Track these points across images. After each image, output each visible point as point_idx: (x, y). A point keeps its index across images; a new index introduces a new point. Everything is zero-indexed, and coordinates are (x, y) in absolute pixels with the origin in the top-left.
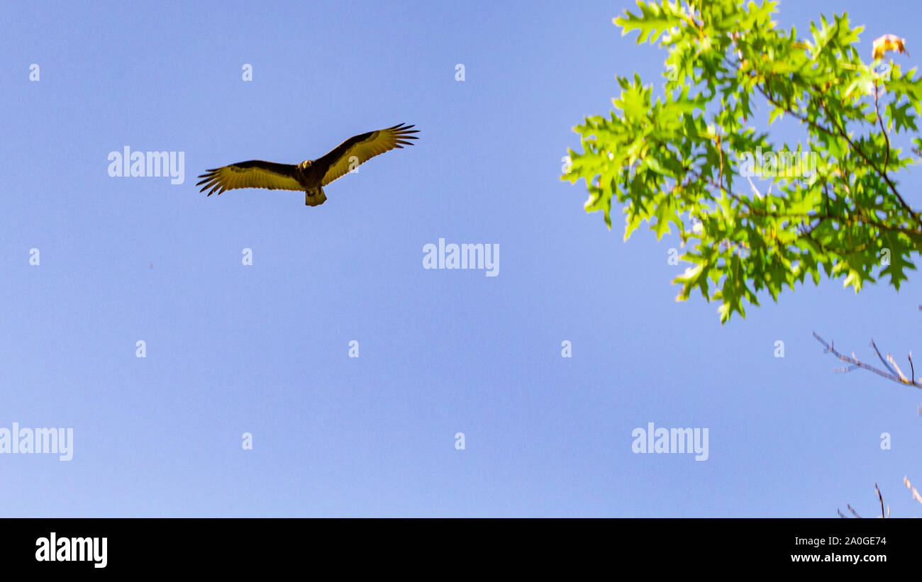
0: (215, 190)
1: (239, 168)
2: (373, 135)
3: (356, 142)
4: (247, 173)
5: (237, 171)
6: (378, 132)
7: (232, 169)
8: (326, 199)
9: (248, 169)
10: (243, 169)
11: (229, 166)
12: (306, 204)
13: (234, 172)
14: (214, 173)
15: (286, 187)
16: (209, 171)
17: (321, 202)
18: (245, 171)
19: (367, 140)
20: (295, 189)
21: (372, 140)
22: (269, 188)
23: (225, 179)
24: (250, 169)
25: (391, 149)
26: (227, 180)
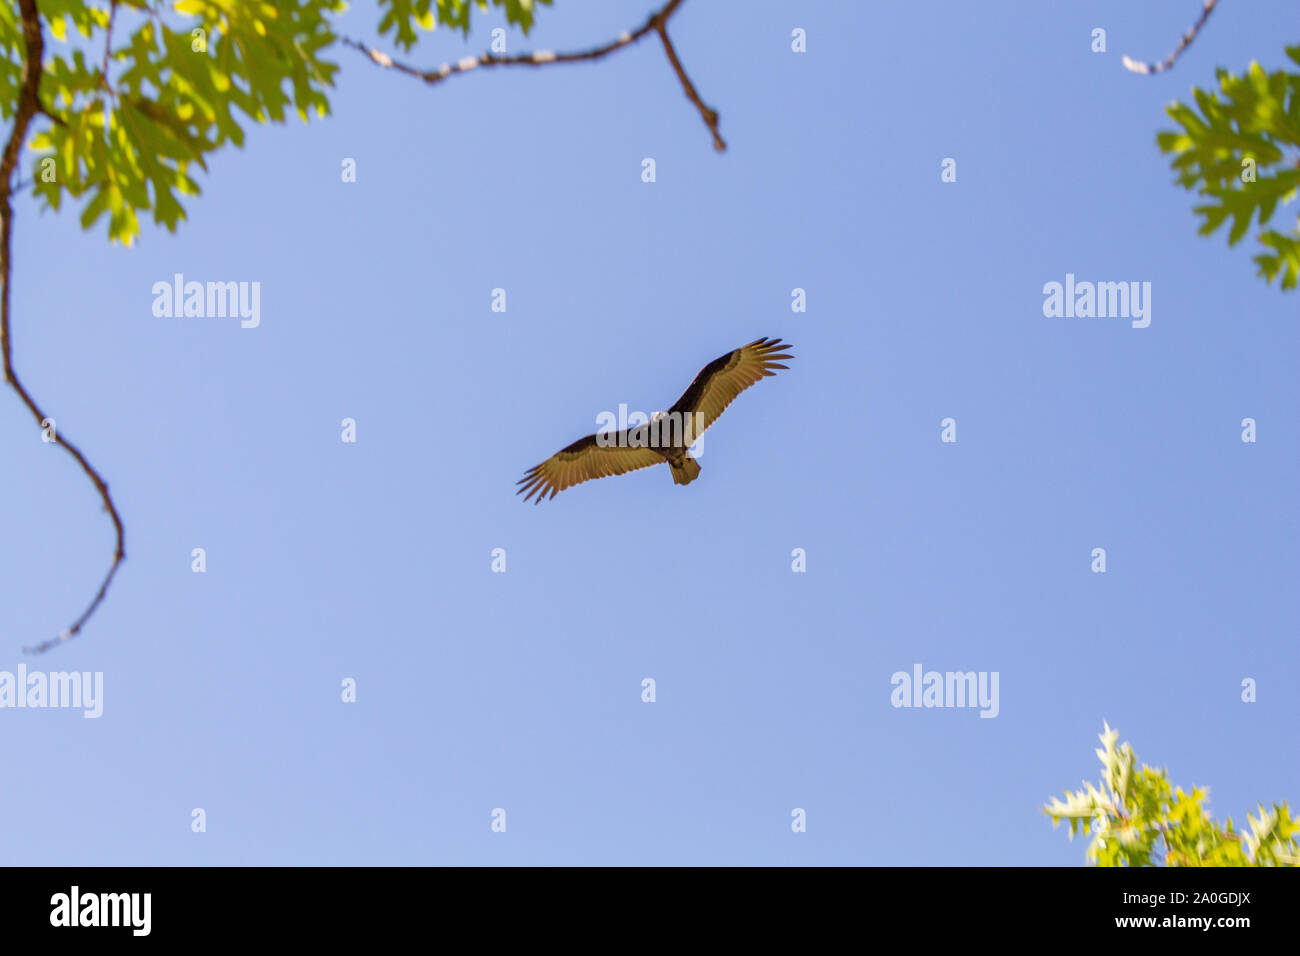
0: (543, 494)
1: (570, 455)
2: (733, 357)
3: (714, 371)
4: (581, 458)
5: (567, 460)
6: (739, 351)
7: (560, 459)
8: (700, 468)
9: (581, 453)
10: (576, 454)
11: (555, 456)
12: (676, 482)
13: (564, 462)
14: (536, 473)
15: (638, 463)
16: (529, 471)
17: (695, 476)
18: (578, 458)
19: (726, 367)
20: (653, 463)
21: (733, 367)
22: (617, 473)
23: (554, 476)
24: (585, 451)
25: (759, 378)
26: (557, 476)
